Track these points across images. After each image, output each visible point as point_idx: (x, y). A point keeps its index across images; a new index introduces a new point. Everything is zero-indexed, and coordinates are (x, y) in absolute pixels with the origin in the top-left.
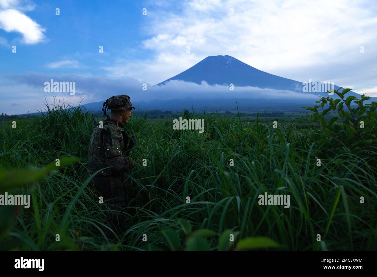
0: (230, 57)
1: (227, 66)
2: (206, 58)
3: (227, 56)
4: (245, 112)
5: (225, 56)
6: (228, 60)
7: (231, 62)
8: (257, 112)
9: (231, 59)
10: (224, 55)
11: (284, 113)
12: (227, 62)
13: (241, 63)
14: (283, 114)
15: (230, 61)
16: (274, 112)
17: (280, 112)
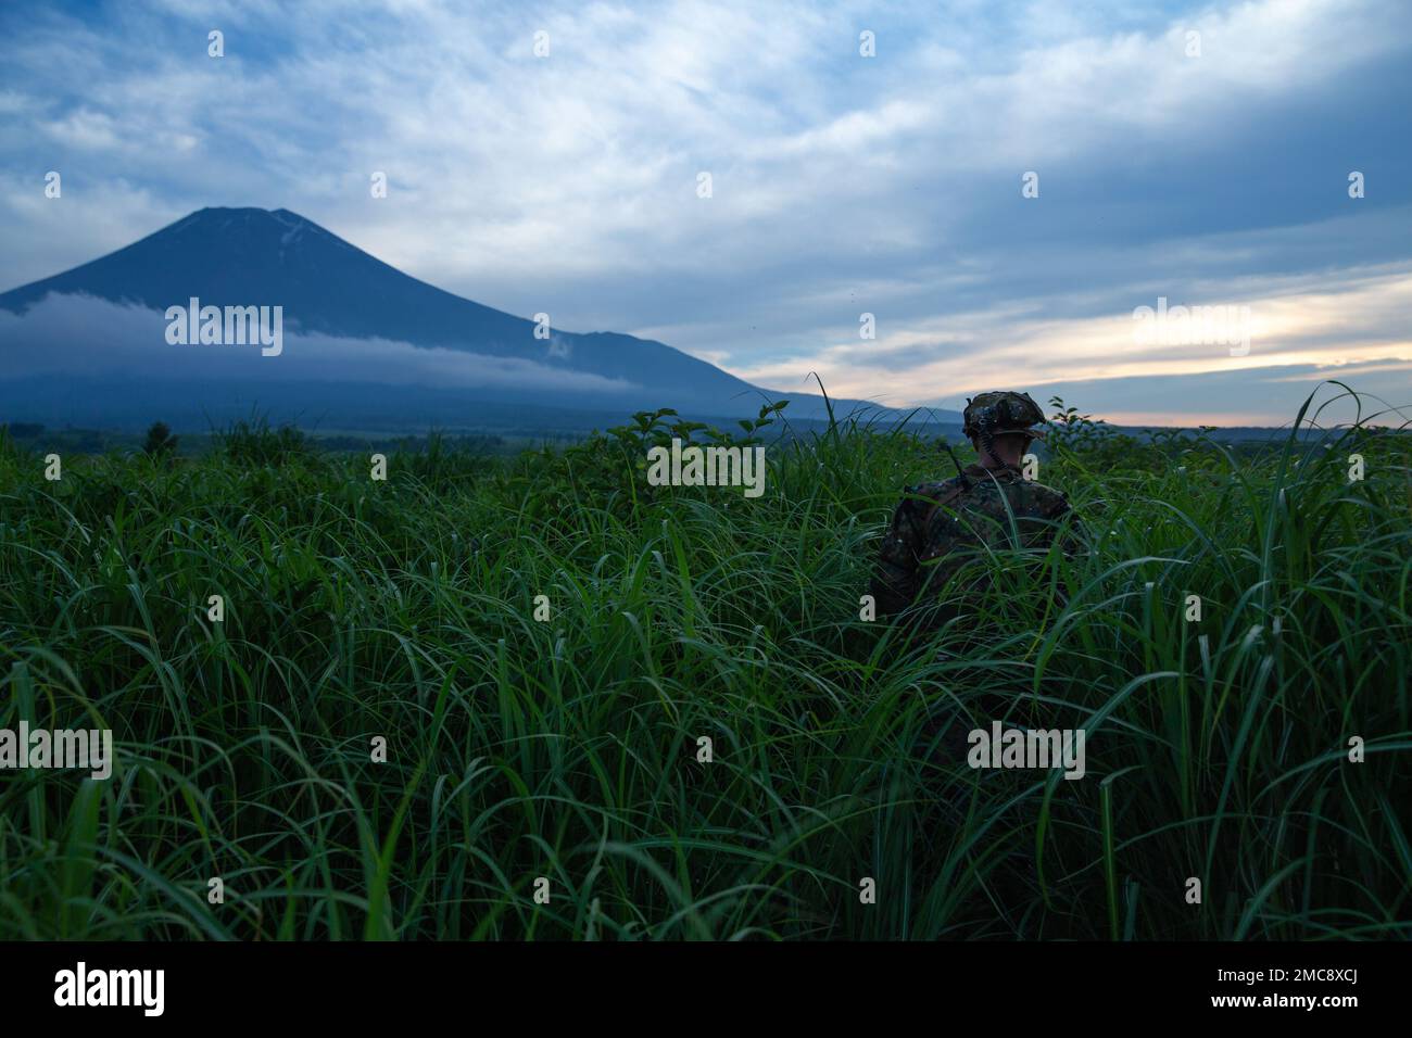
0: (297, 219)
1: (282, 254)
2: (195, 215)
3: (284, 213)
4: (359, 435)
5: (275, 212)
6: (289, 230)
7: (299, 239)
8: (404, 436)
9: (300, 226)
10: (270, 208)
11: (504, 438)
12: (286, 238)
13: (339, 244)
14: (498, 441)
15: (297, 234)
16: (467, 435)
17: (487, 436)
